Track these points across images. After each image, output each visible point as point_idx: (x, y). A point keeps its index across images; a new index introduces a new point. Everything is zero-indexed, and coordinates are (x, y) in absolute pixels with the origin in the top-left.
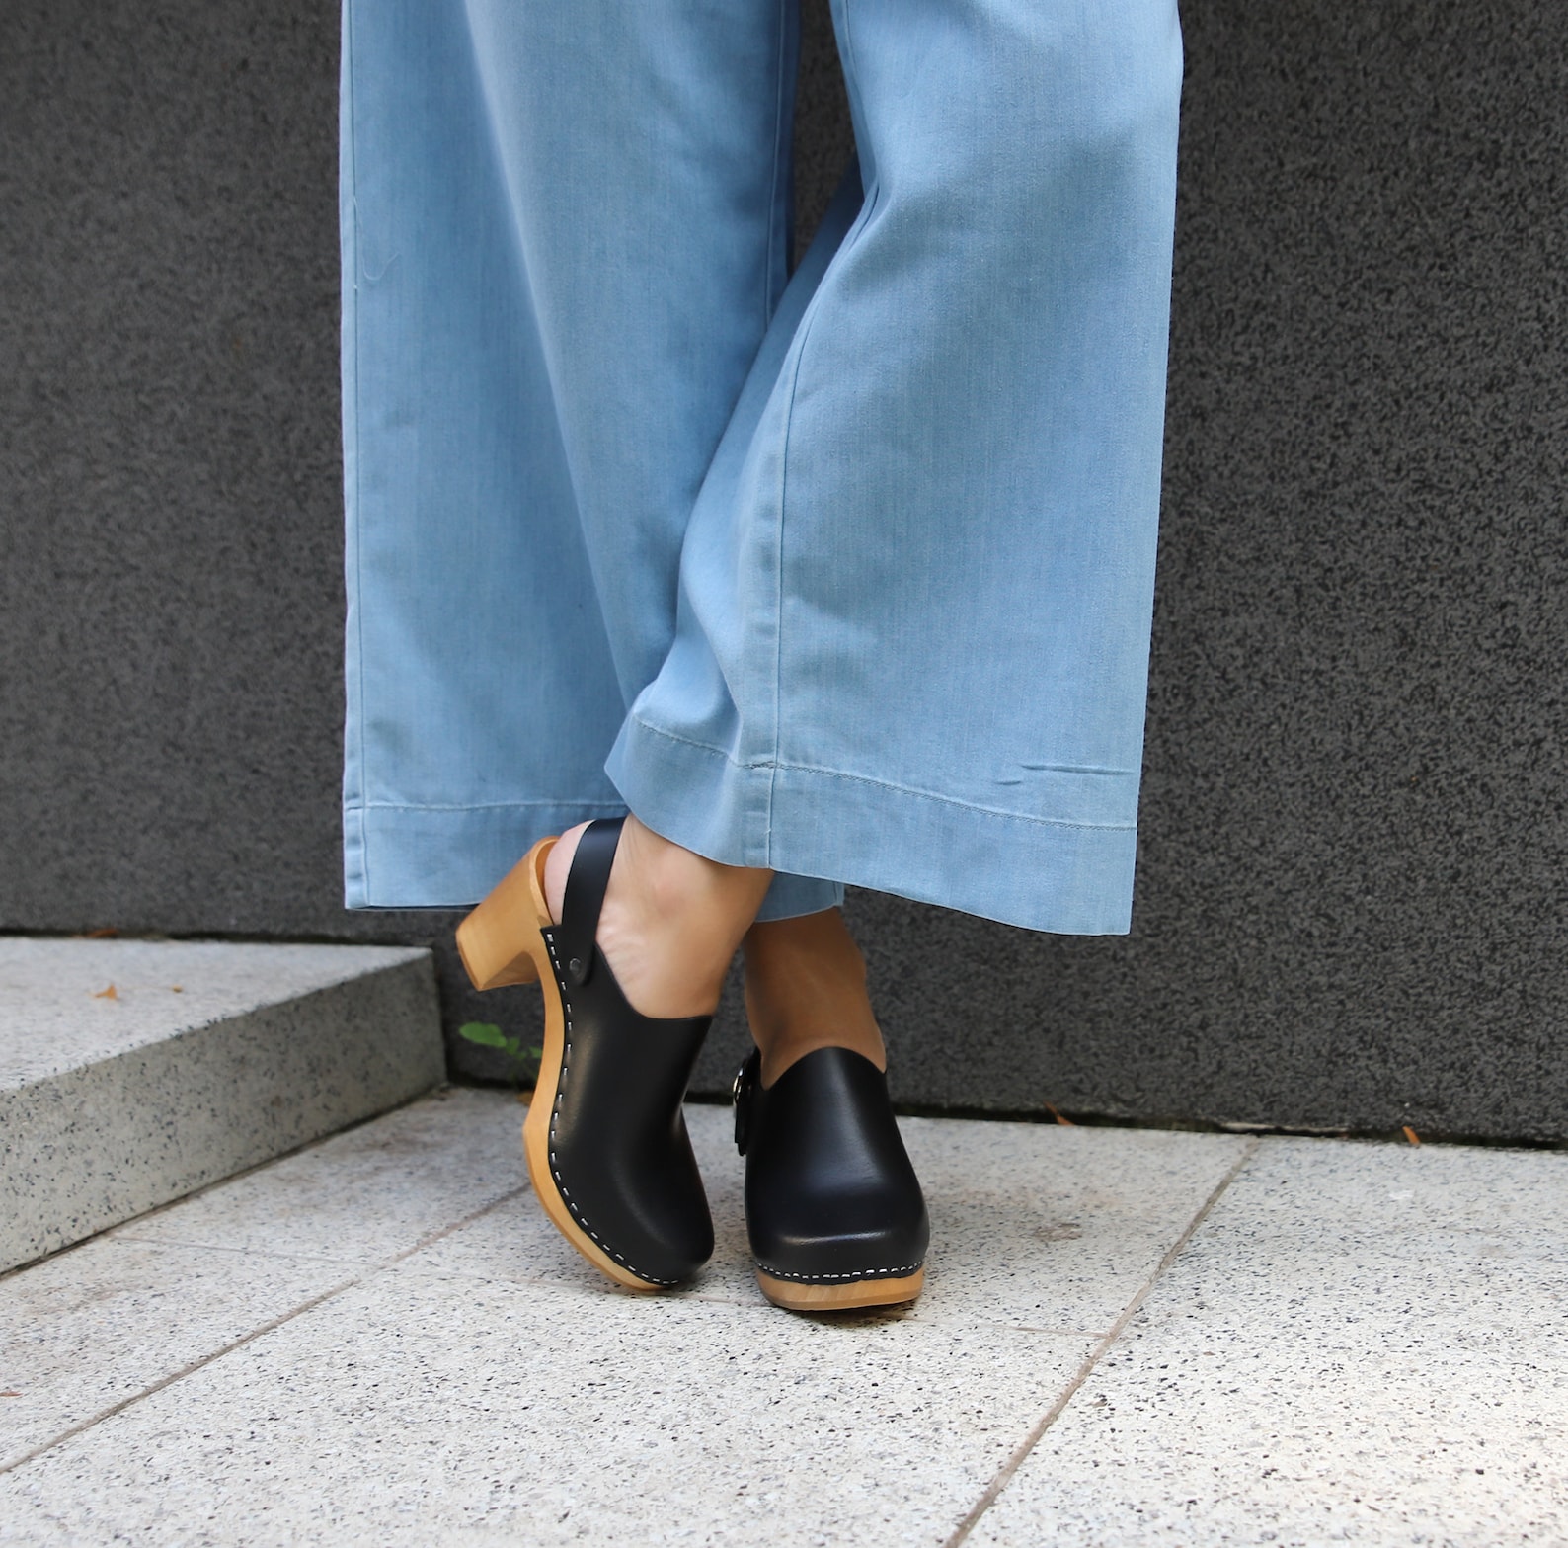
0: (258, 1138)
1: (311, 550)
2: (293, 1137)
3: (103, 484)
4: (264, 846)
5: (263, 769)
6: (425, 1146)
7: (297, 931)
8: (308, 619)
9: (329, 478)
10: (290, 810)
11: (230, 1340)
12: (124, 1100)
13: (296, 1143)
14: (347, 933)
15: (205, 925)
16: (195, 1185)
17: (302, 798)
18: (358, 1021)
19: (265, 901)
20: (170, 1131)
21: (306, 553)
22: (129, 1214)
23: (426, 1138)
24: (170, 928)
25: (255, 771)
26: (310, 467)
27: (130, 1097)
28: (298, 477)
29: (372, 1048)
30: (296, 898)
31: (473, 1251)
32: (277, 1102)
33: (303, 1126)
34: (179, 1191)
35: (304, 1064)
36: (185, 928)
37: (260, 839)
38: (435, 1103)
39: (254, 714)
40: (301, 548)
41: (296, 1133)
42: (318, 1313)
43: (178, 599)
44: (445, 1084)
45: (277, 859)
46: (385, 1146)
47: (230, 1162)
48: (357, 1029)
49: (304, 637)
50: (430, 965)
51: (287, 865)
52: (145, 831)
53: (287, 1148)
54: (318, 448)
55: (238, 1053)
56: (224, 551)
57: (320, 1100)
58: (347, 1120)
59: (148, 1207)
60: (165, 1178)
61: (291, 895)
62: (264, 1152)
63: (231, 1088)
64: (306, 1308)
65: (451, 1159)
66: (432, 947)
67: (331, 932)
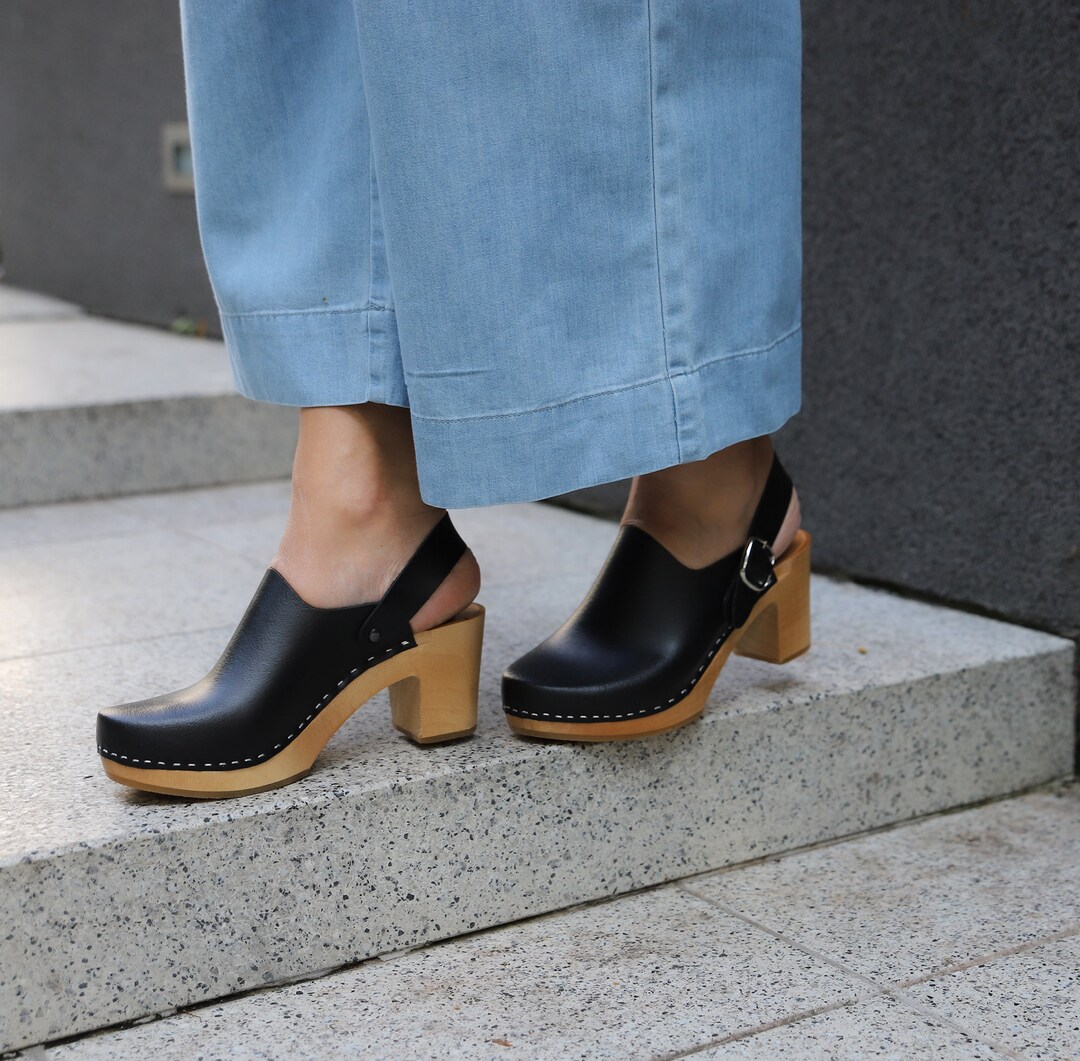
0: (848, 812)
1: (1011, 224)
2: (887, 814)
3: (840, 141)
4: (939, 509)
5: (947, 435)
6: (1011, 849)
7: (958, 597)
8: (1000, 294)
9: (1033, 153)
10: (965, 479)
11: (705, 1039)
12: (712, 763)
13: (890, 819)
14: (1002, 608)
15: (882, 574)
16: (775, 848)
17: (978, 469)
18: (977, 708)
19: (934, 562)
20: (756, 796)
21: (1005, 227)
22: (702, 868)
23: (1016, 840)
24: (853, 570)
25: (939, 436)
26: (1017, 140)
27: (718, 761)
28: (1005, 149)
29: (989, 736)
30: (962, 565)
31: (977, 996)
32: (874, 778)
33: (900, 803)
34: (758, 852)
35: (910, 746)
36: (866, 574)
37: (937, 503)
39: (944, 381)
40: (1001, 223)
41: (893, 810)
42: (797, 1029)
43: (890, 260)
45: (949, 524)
46: (973, 841)
47: (816, 831)
48: (975, 715)
49: (995, 312)
50: (1070, 658)
51: (957, 532)
52: (842, 476)
53: (880, 823)
54: (1026, 120)
55: (838, 729)
56: (934, 217)
57: (922, 781)
58: (950, 804)
59: (722, 863)
60: (745, 839)
61: (958, 560)
62: (854, 825)
63: (826, 762)
64: (789, 1022)
65: (1024, 874)
66: (1075, 639)
67: (988, 605)
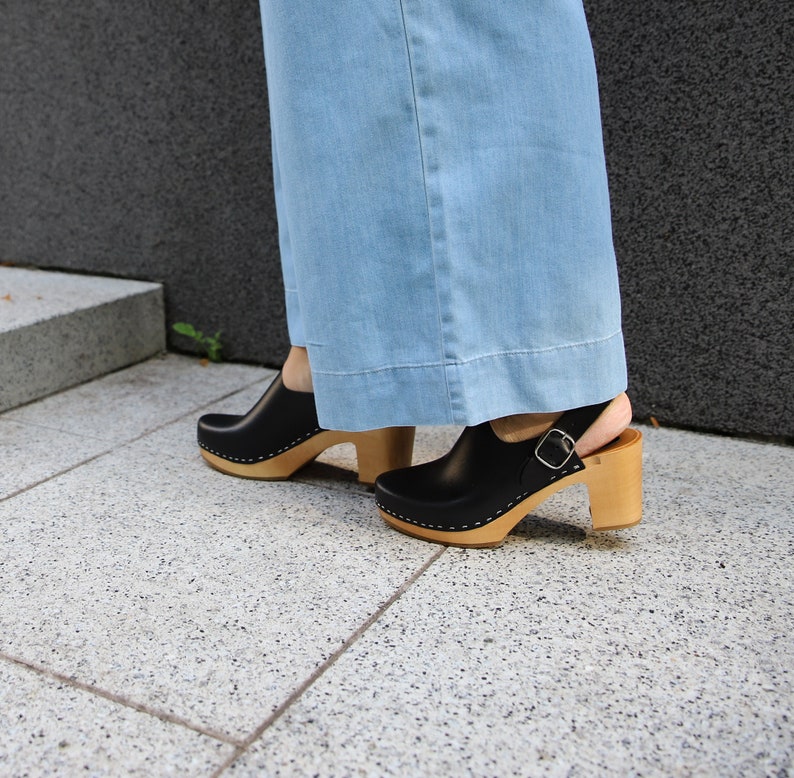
0: (72, 373)
1: (116, 85)
2: (89, 374)
3: (20, 48)
4: (85, 228)
5: (88, 190)
6: (152, 383)
7: (99, 270)
8: (112, 118)
9: (126, 50)
10: (99, 211)
11: (49, 475)
12: (10, 352)
13: (90, 377)
14: (123, 273)
15: (56, 263)
16: (40, 394)
17: (105, 205)
18: (124, 319)
19: (85, 255)
20: (30, 368)
21: (113, 87)
22: (8, 407)
23: (152, 379)
24: (39, 264)
25: (83, 191)
26: (117, 44)
27: (13, 351)
28: (111, 49)
29: (130, 332)
30: (100, 254)
31: (167, 441)
32: (82, 356)
33: (94, 368)
34: (33, 397)
35: (96, 339)
36: (46, 264)
37: (83, 224)
38: (158, 361)
39: (84, 164)
40: (110, 84)
41: (90, 372)
42: (91, 465)
43: (52, 105)
44: (165, 351)
45: (91, 235)
46: (132, 382)
47: (58, 384)
48: (123, 323)
49: (110, 128)
50: (161, 292)
51: (96, 238)
52: (30, 216)
53: (85, 379)
54: (121, 35)
55: (65, 332)
56: (75, 83)
57: (103, 357)
58: (115, 367)
59: (17, 404)
60: (27, 391)
61: (97, 252)
62: (74, 381)
63: (61, 349)
64: (85, 462)
65: (163, 392)
66: (163, 283)
67: (115, 272)
